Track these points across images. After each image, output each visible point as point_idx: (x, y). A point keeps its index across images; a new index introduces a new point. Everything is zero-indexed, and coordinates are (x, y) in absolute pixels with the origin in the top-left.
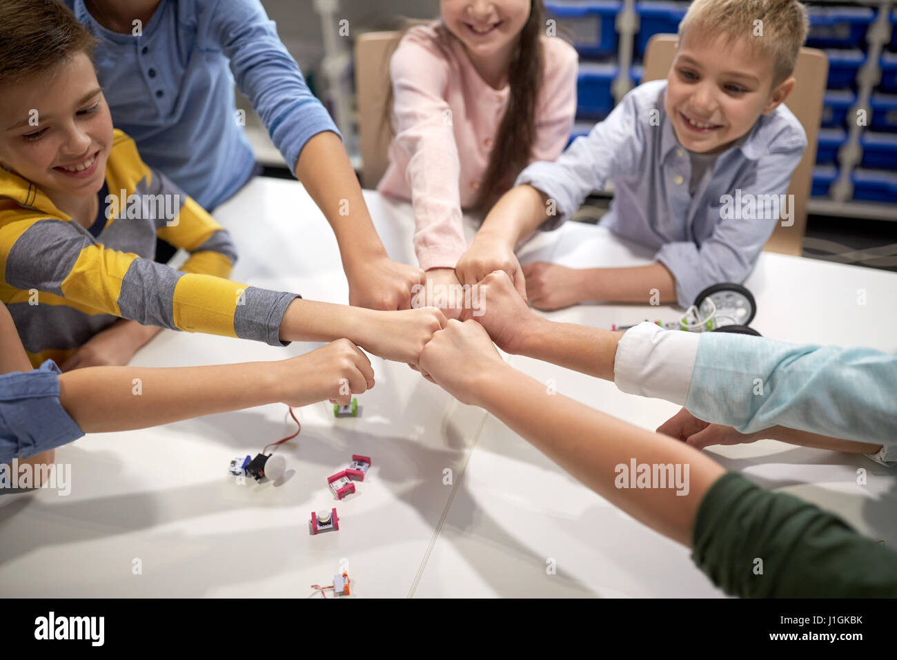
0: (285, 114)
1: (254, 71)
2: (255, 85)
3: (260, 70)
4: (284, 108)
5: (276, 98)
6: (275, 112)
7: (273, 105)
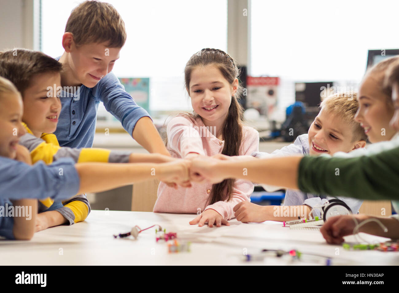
0: (129, 112)
1: (116, 99)
2: (117, 103)
3: (119, 99)
4: (129, 110)
5: (126, 107)
6: (125, 112)
7: (124, 110)
